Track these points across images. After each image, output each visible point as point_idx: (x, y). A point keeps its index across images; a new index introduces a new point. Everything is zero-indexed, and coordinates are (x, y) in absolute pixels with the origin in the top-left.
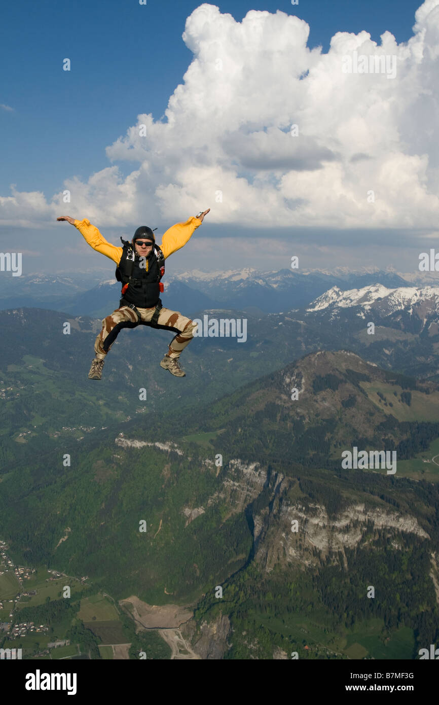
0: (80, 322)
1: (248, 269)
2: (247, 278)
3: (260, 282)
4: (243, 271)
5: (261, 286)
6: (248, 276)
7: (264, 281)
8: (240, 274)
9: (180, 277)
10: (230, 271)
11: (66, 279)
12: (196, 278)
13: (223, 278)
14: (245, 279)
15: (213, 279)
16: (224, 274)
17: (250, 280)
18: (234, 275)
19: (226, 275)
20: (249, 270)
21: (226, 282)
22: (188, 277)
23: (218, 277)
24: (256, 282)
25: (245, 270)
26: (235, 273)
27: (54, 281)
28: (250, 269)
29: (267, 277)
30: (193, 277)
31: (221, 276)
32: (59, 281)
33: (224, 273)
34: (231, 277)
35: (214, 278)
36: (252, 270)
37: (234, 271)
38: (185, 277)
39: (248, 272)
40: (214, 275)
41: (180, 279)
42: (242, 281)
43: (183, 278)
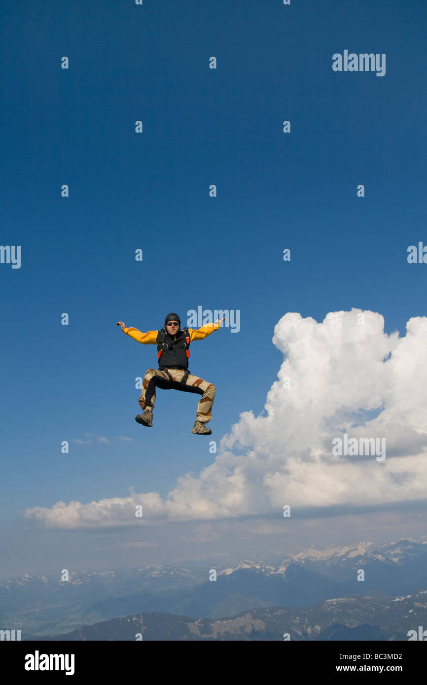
0: (200, 625)
1: (364, 543)
2: (365, 554)
3: (380, 557)
4: (360, 546)
5: (381, 561)
6: (365, 550)
7: (383, 556)
8: (357, 549)
9: (296, 558)
10: (346, 547)
11: (183, 569)
12: (312, 558)
13: (340, 555)
14: (363, 555)
15: (330, 558)
16: (340, 551)
17: (369, 556)
18: (351, 551)
19: (343, 552)
20: (366, 544)
21: (344, 559)
22: (304, 557)
23: (335, 554)
24: (376, 558)
25: (362, 544)
26: (352, 548)
27: (172, 573)
28: (366, 542)
29: (386, 551)
30: (309, 557)
31: (337, 553)
32: (176, 572)
33: (341, 549)
34: (348, 553)
35: (331, 556)
36: (369, 544)
37: (351, 546)
38: (302, 558)
39: (365, 546)
40: (330, 553)
41: (297, 560)
42: (359, 557)
43: (299, 559)
